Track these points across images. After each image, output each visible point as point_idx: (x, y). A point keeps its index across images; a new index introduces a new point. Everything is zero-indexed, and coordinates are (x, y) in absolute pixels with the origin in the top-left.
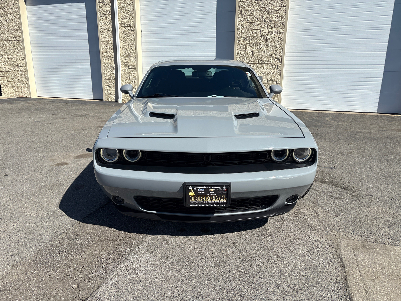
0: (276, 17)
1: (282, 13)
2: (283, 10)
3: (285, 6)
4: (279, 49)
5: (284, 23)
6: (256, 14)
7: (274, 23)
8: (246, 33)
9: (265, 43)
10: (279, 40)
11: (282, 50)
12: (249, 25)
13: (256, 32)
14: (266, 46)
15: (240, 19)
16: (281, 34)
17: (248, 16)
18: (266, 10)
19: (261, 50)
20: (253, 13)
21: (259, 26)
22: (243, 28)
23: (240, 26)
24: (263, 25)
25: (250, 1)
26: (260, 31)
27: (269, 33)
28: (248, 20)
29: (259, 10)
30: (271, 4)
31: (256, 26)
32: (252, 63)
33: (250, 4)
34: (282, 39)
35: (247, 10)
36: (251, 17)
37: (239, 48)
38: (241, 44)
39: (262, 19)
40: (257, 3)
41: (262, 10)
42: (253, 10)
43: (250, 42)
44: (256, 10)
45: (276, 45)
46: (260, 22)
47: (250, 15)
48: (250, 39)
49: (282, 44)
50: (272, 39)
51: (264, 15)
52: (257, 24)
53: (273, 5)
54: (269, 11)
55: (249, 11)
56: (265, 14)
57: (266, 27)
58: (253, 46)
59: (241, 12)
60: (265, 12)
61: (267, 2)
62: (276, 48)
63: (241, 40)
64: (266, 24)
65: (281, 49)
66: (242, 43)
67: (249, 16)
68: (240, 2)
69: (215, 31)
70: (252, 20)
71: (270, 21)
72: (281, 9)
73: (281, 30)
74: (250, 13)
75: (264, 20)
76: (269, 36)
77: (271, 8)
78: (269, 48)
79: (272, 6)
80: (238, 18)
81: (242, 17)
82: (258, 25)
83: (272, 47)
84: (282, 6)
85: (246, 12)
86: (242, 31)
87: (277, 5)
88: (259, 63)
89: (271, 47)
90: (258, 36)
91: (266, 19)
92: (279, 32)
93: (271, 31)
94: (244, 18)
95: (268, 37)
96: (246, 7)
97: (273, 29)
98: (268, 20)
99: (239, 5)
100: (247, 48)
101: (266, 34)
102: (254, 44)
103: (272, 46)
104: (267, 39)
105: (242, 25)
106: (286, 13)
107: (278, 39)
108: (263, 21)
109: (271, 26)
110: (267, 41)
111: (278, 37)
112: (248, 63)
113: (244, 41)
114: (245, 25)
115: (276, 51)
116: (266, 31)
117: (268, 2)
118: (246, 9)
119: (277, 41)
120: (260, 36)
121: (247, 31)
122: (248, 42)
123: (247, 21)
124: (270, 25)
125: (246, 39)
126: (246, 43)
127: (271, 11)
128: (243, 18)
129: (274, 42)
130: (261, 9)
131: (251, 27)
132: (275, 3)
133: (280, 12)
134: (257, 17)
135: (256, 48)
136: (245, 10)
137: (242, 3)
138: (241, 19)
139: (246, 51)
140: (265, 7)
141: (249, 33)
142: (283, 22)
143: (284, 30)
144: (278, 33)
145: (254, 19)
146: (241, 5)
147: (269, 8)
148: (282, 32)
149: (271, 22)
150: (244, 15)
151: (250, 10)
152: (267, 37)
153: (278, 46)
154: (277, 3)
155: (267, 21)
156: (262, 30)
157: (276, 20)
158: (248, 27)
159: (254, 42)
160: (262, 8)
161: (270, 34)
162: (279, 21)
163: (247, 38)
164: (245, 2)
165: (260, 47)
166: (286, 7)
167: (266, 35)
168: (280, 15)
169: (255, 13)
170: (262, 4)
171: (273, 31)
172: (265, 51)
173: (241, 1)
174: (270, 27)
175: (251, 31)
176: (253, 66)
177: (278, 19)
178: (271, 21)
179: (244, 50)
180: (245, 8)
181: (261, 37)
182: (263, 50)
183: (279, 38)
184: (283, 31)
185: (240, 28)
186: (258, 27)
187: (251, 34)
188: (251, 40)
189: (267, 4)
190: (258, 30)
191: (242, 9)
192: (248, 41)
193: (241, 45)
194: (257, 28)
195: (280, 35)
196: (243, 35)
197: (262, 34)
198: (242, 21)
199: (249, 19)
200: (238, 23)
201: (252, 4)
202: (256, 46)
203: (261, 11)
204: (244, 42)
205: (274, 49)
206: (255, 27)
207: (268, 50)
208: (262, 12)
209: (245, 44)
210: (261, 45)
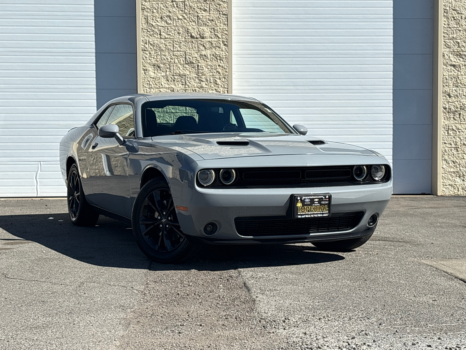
0: (211, 32)
1: (222, 25)
2: (222, 20)
3: (224, 15)
4: (221, 86)
5: (226, 42)
6: (175, 24)
7: (210, 42)
8: (159, 57)
9: (196, 76)
10: (220, 70)
11: (228, 88)
12: (164, 43)
13: (177, 56)
14: (197, 81)
15: (146, 31)
16: (222, 60)
17: (160, 26)
18: (193, 19)
19: (189, 87)
20: (169, 22)
21: (182, 46)
22: (152, 48)
23: (146, 44)
24: (190, 43)
25: (163, 2)
26: (185, 55)
27: (202, 58)
28: (162, 33)
29: (181, 17)
30: (200, 9)
31: (176, 46)
32: (173, 111)
33: (163, 8)
34: (225, 69)
35: (158, 16)
36: (167, 30)
37: (147, 84)
38: (151, 77)
39: (187, 33)
40: (175, 6)
41: (185, 19)
42: (169, 17)
43: (168, 73)
44: (175, 18)
45: (216, 79)
46: (184, 39)
47: (164, 25)
48: (167, 68)
49: (226, 77)
50: (207, 70)
51: (190, 27)
52: (178, 42)
53: (205, 10)
54: (198, 22)
55: (161, 18)
56: (191, 25)
57: (195, 47)
58: (174, 81)
59: (146, 19)
60: (190, 21)
61: (193, 6)
62: (216, 84)
63: (150, 69)
64: (194, 42)
65: (225, 87)
66: (153, 75)
67: (163, 27)
68: (144, 3)
69: (94, 50)
70: (168, 35)
71: (201, 37)
72: (220, 18)
73: (223, 54)
74: (163, 23)
75: (190, 35)
76: (202, 63)
77: (202, 16)
78: (203, 84)
79: (203, 12)
80: (142, 29)
81: (150, 27)
82: (181, 43)
83: (209, 82)
84: (220, 14)
85: (156, 20)
86: (150, 54)
87: (212, 12)
88: (187, 112)
89: (206, 83)
90: (182, 62)
91: (193, 34)
92: (220, 57)
93: (205, 55)
94: (153, 31)
95: (199, 64)
96: (155, 11)
97: (208, 52)
98: (198, 36)
99: (142, 6)
100: (162, 85)
101: (197, 60)
102: (176, 77)
103: (209, 80)
104: (198, 69)
105: (151, 42)
106: (227, 25)
107: (218, 70)
108: (189, 37)
109: (204, 46)
110: (198, 73)
111: (217, 66)
112: (167, 112)
113: (156, 71)
114: (156, 42)
115: (216, 89)
116: (196, 56)
117: (196, 5)
118: (157, 14)
119: (218, 72)
120: (186, 63)
121: (160, 54)
122: (163, 74)
123: (159, 35)
124: (201, 45)
125: (159, 67)
126: (160, 74)
127: (202, 21)
128: (151, 30)
129: (211, 74)
130: (183, 17)
131: (168, 47)
132: (207, 9)
133: (218, 24)
134: (178, 30)
135: (180, 85)
136: (155, 17)
137: (147, 4)
138: (148, 32)
139: (161, 90)
140: (190, 14)
141: (164, 57)
142: (224, 40)
143: (227, 53)
144: (217, 58)
145: (172, 32)
146: (146, 7)
147: (198, 16)
148: (224, 57)
149: (203, 40)
150: (152, 24)
151: (164, 18)
152: (198, 66)
153: (219, 80)
154: (211, 8)
155: (197, 38)
156: (189, 52)
157: (213, 37)
158: (161, 45)
159: (175, 73)
160: (184, 15)
161: (204, 60)
162: (217, 38)
163: (162, 66)
164: (154, 2)
165: (188, 83)
166: (227, 16)
167: (196, 62)
168: (219, 29)
169: (173, 23)
170: (185, 9)
171: (209, 55)
172: (197, 89)
173: (145, 1)
174: (202, 48)
175: (167, 54)
176: (175, 117)
177: (215, 35)
178: (203, 38)
179: (157, 88)
180: (153, 12)
181: (188, 64)
182: (194, 88)
183: (220, 67)
184: (226, 56)
185: (147, 48)
186: (180, 47)
187: (169, 58)
188: (168, 70)
189: (194, 9)
190: (181, 52)
191: (149, 14)
192: (163, 71)
193: (151, 79)
194: (179, 49)
195: (221, 63)
196: (153, 61)
197: (188, 59)
198: (149, 35)
199: (162, 31)
200: (141, 39)
201: (167, 7)
202: (179, 80)
203: (183, 20)
204: (156, 73)
205: (213, 86)
206: (174, 47)
207: (202, 87)
208: (186, 21)
209: (158, 76)
210: (188, 79)
